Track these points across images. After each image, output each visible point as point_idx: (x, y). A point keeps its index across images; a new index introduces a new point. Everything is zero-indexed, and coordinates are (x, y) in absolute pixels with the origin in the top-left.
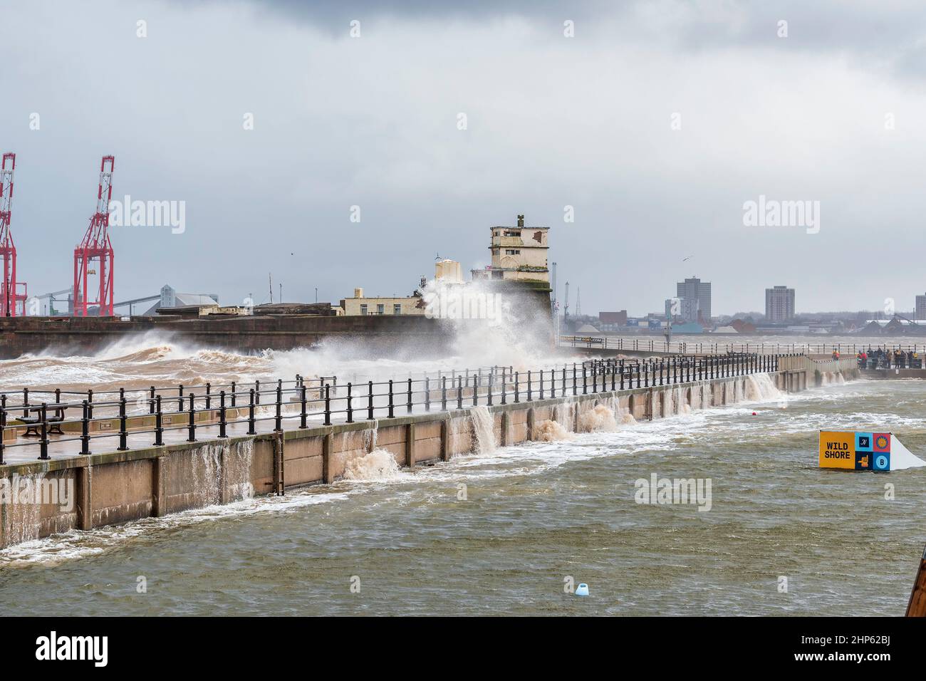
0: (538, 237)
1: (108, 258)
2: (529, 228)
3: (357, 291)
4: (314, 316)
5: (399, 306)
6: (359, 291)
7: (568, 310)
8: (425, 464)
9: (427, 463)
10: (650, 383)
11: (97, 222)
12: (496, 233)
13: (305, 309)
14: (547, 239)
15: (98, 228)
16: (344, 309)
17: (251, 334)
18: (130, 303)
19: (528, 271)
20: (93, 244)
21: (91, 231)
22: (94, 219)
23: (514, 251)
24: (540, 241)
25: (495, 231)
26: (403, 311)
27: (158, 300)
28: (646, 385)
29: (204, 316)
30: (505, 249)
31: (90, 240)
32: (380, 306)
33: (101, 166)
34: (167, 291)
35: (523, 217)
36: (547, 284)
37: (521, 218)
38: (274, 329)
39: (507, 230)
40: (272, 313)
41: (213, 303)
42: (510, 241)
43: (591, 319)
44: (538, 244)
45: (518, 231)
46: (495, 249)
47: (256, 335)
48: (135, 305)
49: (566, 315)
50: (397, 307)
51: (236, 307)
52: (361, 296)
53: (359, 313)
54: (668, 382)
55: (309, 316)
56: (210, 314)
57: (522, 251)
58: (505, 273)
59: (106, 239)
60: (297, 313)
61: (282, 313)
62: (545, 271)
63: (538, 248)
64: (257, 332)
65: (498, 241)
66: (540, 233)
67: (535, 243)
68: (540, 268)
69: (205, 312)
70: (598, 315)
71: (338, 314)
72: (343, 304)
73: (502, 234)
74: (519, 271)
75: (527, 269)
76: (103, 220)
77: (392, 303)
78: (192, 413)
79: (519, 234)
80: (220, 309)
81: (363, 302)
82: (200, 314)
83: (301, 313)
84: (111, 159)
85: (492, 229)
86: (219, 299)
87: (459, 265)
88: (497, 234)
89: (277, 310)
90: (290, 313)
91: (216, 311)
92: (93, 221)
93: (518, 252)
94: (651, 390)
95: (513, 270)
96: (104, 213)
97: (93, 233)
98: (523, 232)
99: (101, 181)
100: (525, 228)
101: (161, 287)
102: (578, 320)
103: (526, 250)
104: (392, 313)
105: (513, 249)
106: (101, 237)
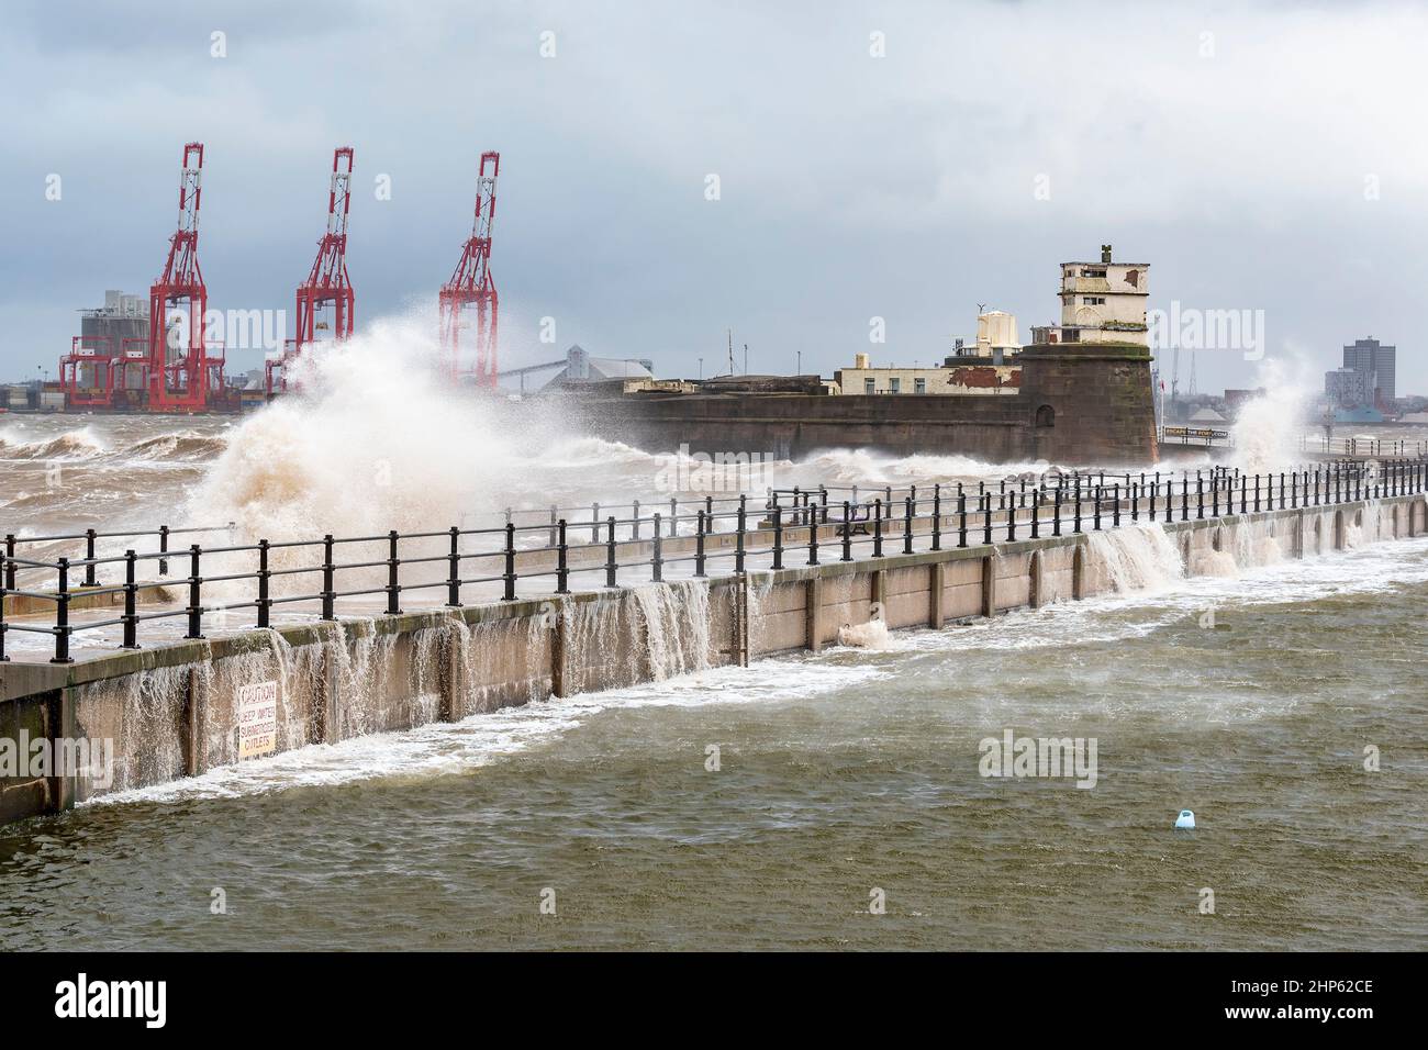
0: (1132, 278)
1: (489, 304)
2: (1118, 265)
3: (860, 359)
4: (795, 395)
5: (923, 380)
6: (862, 358)
7: (1178, 387)
8: (959, 623)
9: (962, 621)
10: (1300, 502)
11: (474, 251)
12: (1070, 272)
13: (781, 384)
14: (1146, 281)
15: (474, 260)
16: (840, 386)
17: (700, 422)
18: (522, 371)
19: (1117, 330)
20: (467, 284)
21: (465, 264)
22: (469, 247)
23: (1097, 299)
24: (1135, 284)
25: (1067, 269)
26: (928, 389)
27: (563, 368)
28: (1294, 505)
29: (631, 394)
30: (1082, 296)
31: (463, 278)
32: (894, 381)
33: (479, 167)
34: (576, 354)
35: (1109, 248)
36: (1145, 350)
37: (1106, 249)
38: (735, 413)
39: (1086, 268)
40: (732, 390)
41: (646, 373)
42: (1091, 284)
43: (1212, 400)
44: (1132, 289)
45: (1103, 269)
46: (1067, 296)
47: (707, 422)
48: (530, 374)
49: (1175, 394)
50: (919, 382)
51: (678, 381)
52: (866, 366)
53: (862, 391)
54: (1327, 501)
55: (788, 394)
56: (639, 391)
57: (1108, 299)
58: (1081, 333)
59: (487, 276)
60: (770, 390)
61: (747, 390)
62: (1143, 329)
63: (1133, 294)
64: (710, 419)
65: (1072, 284)
66: (1136, 273)
67: (1128, 287)
68: (1135, 325)
69: (633, 388)
70: (1223, 395)
71: (831, 392)
72: (838, 377)
73: (1078, 274)
74: (1104, 329)
75: (1117, 327)
76: (482, 247)
77: (912, 376)
78: (612, 545)
79: (1103, 274)
80: (655, 383)
81: (870, 375)
82: (626, 391)
83: (775, 391)
84: (495, 156)
85: (1063, 266)
86: (654, 366)
87: (1013, 320)
88: (1070, 274)
89: (740, 385)
90: (759, 390)
91: (648, 387)
92: (468, 249)
93: (1101, 301)
94: (1300, 513)
95: (1094, 328)
96: (484, 237)
97: (467, 268)
98: (1110, 271)
99: (479, 189)
100: (1113, 264)
101: (568, 349)
102: (1194, 401)
103: (1114, 298)
104: (912, 392)
105: (1094, 296)
106: (479, 273)
